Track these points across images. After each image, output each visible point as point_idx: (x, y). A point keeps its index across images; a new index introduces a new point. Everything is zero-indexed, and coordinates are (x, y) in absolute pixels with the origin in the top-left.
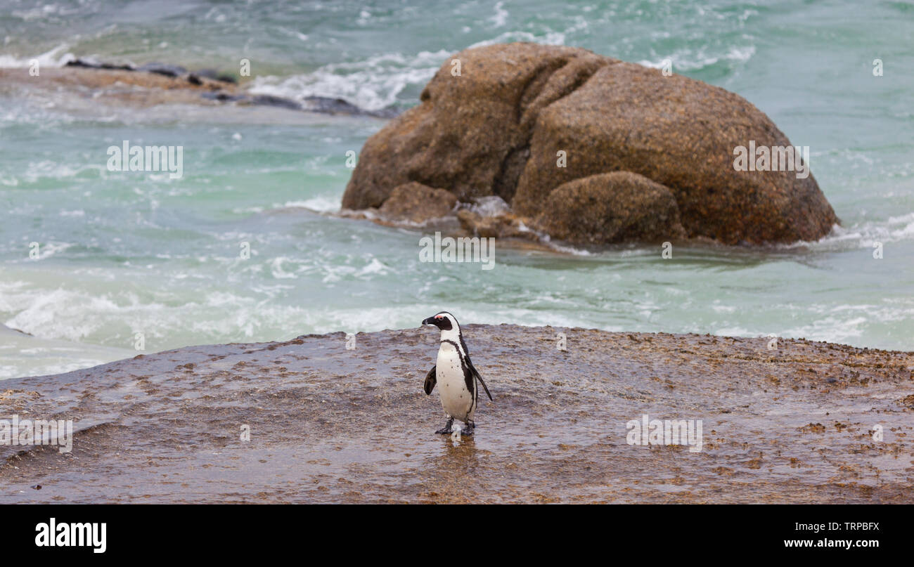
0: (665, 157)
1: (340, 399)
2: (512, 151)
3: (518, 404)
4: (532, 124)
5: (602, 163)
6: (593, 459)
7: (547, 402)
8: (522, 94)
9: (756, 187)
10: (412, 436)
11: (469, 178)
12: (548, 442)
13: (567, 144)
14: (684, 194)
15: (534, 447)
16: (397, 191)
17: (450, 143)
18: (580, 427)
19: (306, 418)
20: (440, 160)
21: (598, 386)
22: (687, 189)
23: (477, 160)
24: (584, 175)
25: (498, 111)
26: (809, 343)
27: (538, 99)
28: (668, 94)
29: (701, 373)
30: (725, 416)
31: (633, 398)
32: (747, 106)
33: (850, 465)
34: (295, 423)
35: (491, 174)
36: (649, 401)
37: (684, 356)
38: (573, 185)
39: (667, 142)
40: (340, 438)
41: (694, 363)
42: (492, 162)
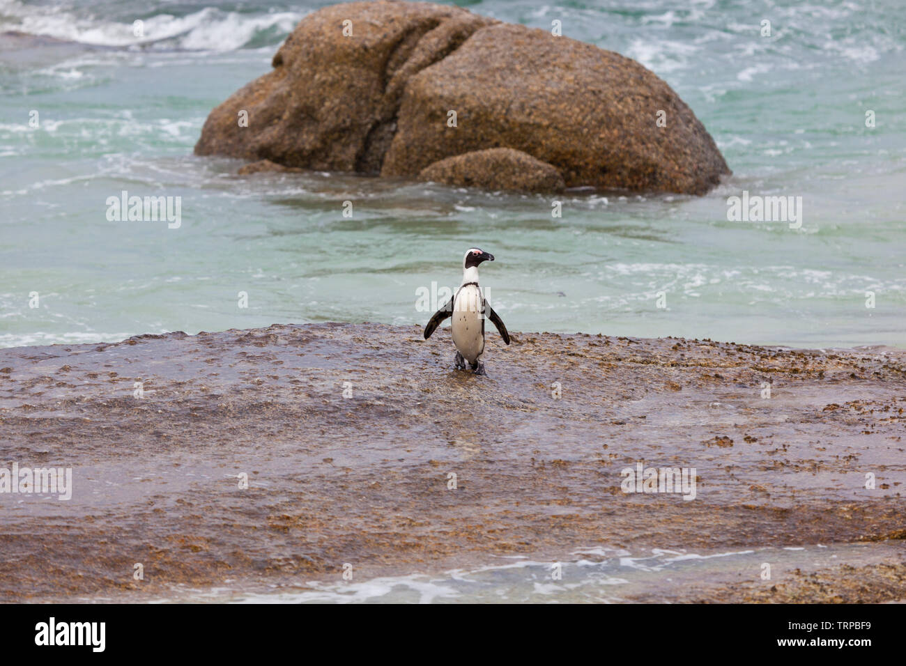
0: (551, 131)
1: (178, 409)
2: (377, 125)
3: (382, 414)
4: (399, 94)
5: (479, 139)
6: (469, 477)
7: (415, 412)
8: (388, 59)
9: (655, 166)
10: (260, 450)
11: (327, 156)
12: (417, 459)
13: (439, 117)
14: (573, 173)
15: (400, 463)
17: (306, 115)
19: (138, 429)
20: (294, 134)
22: (577, 169)
23: (336, 135)
24: (459, 153)
25: (362, 79)
26: (713, 345)
27: (406, 65)
28: (555, 59)
29: (592, 378)
30: (618, 428)
31: (514, 407)
32: (645, 73)
33: (761, 483)
34: (127, 436)
35: (352, 150)
36: (533, 410)
37: (573, 359)
38: (446, 163)
39: (554, 115)
40: (178, 453)
41: (584, 367)
42: (353, 137)
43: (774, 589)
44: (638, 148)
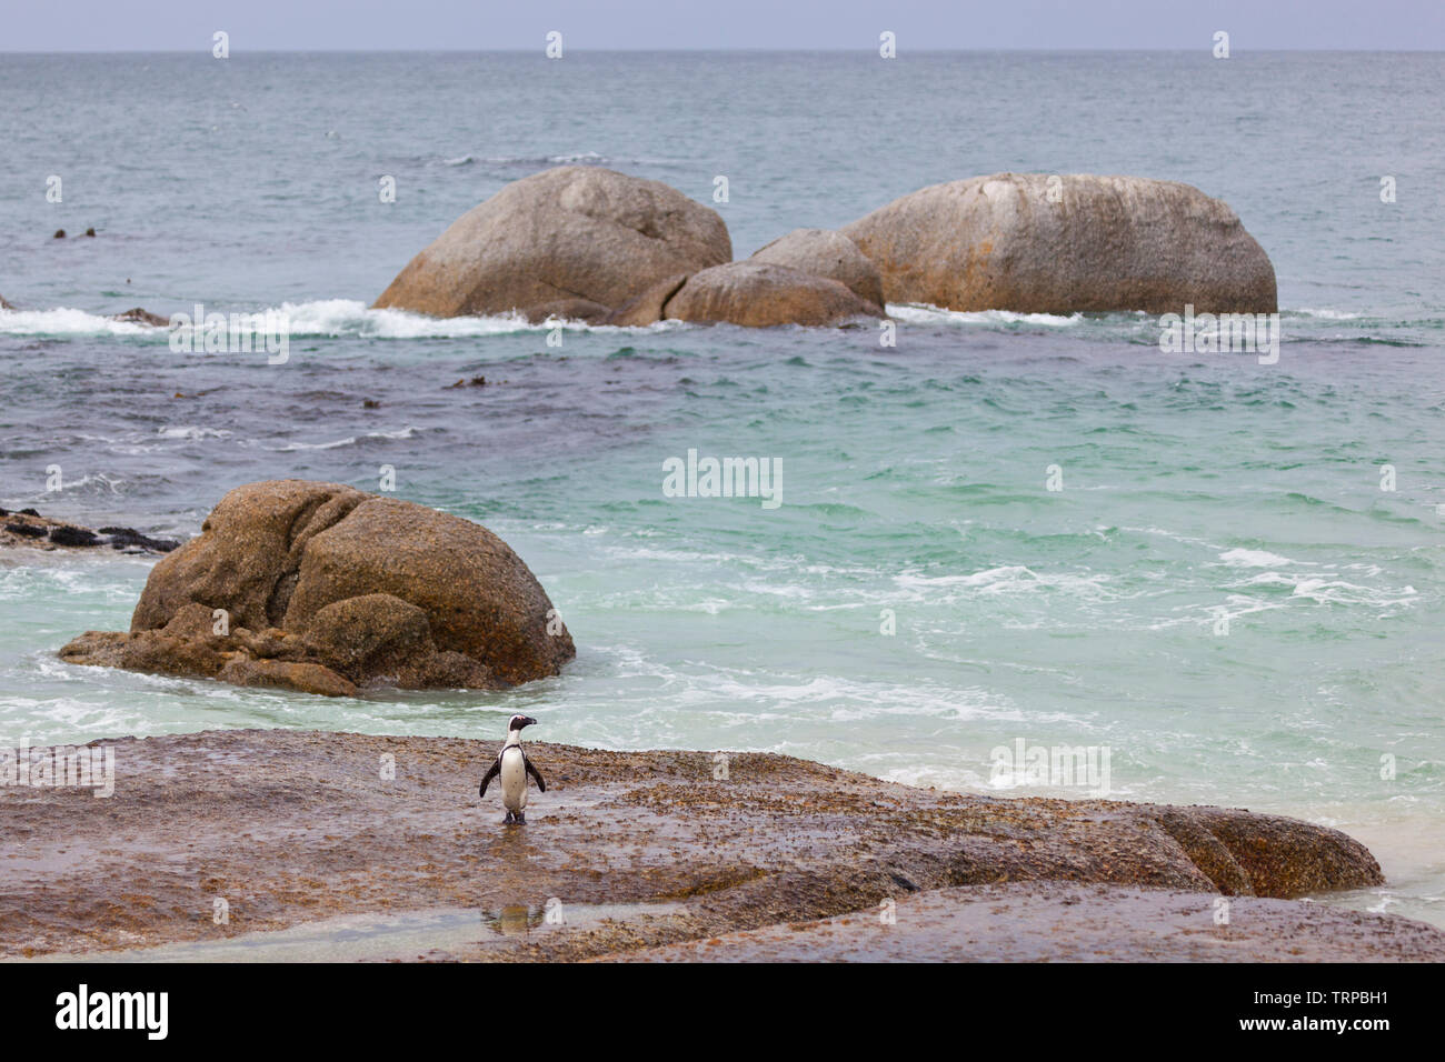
0: (418, 581)
1: (131, 796)
2: (283, 576)
3: (288, 800)
4: (300, 552)
5: (362, 587)
6: (355, 848)
7: (313, 798)
8: (293, 525)
9: (498, 607)
10: (194, 828)
12: (316, 835)
14: (435, 613)
15: (303, 838)
16: (181, 611)
17: (228, 568)
18: (344, 820)
20: (219, 583)
21: (360, 784)
22: (438, 609)
23: (252, 584)
24: (346, 597)
25: (272, 540)
26: (545, 745)
27: (305, 530)
28: (420, 525)
29: (451, 771)
30: (471, 811)
32: (490, 536)
33: (582, 853)
34: (90, 817)
35: (264, 595)
37: (435, 756)
38: (337, 606)
39: (420, 568)
40: (130, 831)
41: (444, 762)
42: (265, 585)
43: (592, 934)
44: (486, 594)
